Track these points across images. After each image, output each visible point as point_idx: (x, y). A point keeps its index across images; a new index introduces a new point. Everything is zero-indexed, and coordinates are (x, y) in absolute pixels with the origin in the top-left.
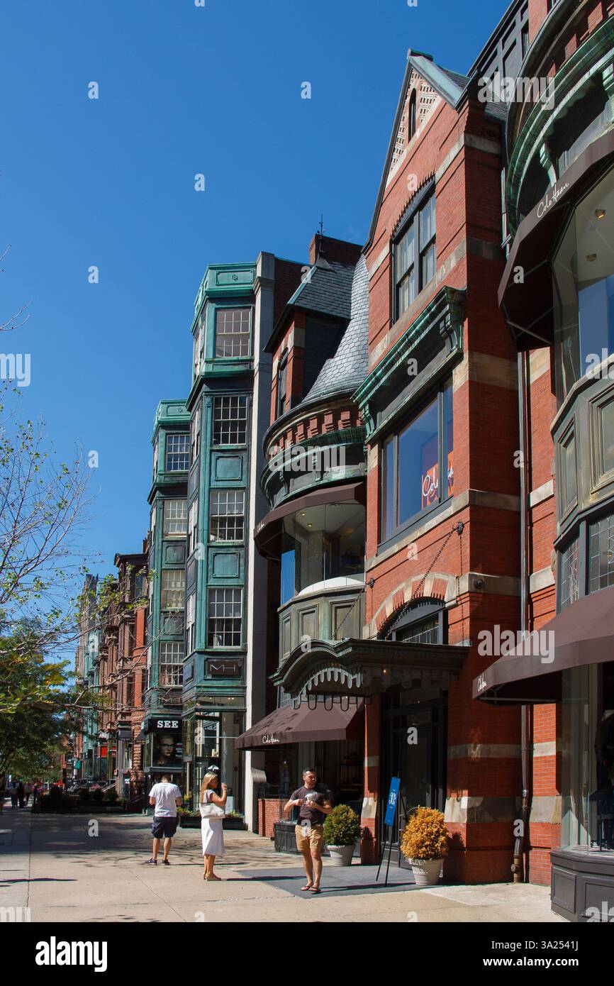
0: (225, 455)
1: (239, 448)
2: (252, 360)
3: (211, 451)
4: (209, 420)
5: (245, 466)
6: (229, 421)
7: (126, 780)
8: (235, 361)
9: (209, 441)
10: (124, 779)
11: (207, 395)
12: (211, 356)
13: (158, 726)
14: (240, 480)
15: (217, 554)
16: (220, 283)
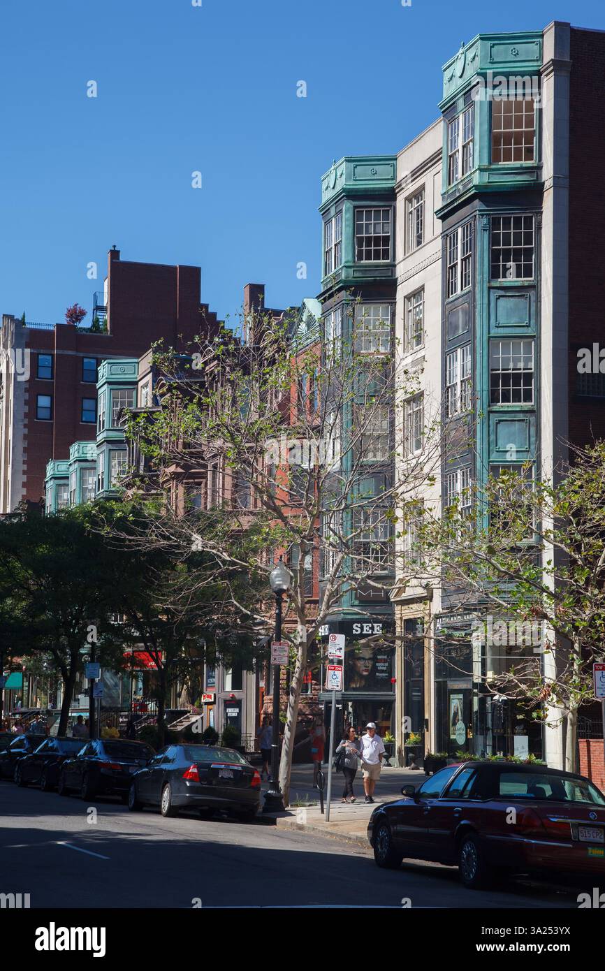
0: (508, 294)
1: (526, 284)
2: (539, 168)
3: (490, 288)
4: (486, 247)
5: (533, 309)
6: (510, 249)
7: (229, 710)
8: (517, 169)
9: (486, 276)
10: (225, 710)
11: (482, 215)
12: (486, 162)
13: (354, 632)
14: (527, 326)
15: (500, 421)
16: (495, 60)
